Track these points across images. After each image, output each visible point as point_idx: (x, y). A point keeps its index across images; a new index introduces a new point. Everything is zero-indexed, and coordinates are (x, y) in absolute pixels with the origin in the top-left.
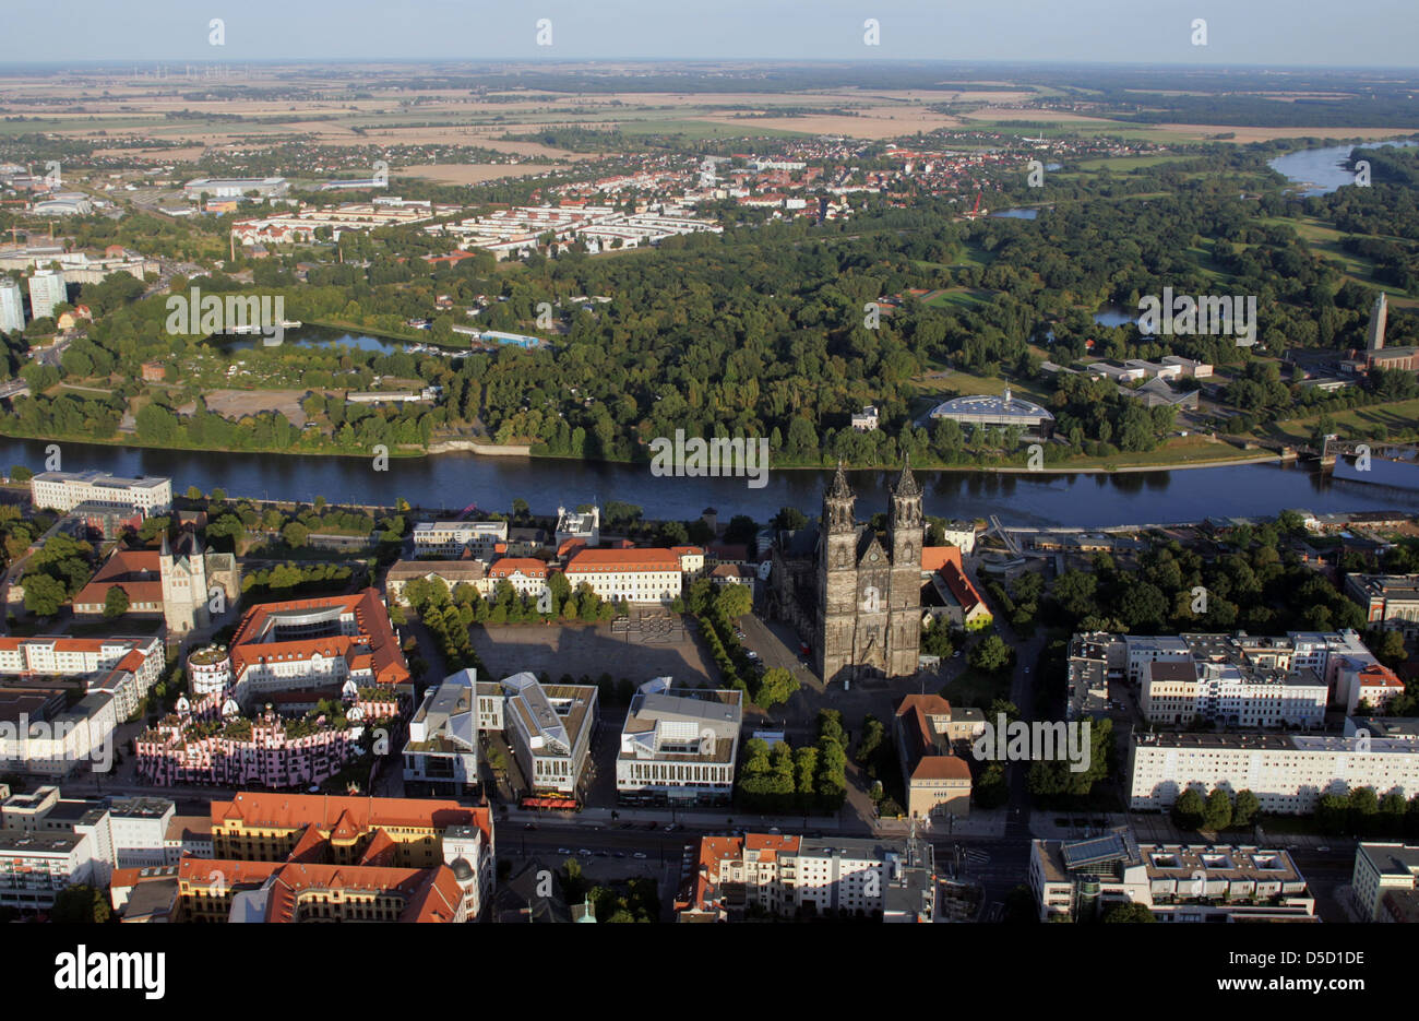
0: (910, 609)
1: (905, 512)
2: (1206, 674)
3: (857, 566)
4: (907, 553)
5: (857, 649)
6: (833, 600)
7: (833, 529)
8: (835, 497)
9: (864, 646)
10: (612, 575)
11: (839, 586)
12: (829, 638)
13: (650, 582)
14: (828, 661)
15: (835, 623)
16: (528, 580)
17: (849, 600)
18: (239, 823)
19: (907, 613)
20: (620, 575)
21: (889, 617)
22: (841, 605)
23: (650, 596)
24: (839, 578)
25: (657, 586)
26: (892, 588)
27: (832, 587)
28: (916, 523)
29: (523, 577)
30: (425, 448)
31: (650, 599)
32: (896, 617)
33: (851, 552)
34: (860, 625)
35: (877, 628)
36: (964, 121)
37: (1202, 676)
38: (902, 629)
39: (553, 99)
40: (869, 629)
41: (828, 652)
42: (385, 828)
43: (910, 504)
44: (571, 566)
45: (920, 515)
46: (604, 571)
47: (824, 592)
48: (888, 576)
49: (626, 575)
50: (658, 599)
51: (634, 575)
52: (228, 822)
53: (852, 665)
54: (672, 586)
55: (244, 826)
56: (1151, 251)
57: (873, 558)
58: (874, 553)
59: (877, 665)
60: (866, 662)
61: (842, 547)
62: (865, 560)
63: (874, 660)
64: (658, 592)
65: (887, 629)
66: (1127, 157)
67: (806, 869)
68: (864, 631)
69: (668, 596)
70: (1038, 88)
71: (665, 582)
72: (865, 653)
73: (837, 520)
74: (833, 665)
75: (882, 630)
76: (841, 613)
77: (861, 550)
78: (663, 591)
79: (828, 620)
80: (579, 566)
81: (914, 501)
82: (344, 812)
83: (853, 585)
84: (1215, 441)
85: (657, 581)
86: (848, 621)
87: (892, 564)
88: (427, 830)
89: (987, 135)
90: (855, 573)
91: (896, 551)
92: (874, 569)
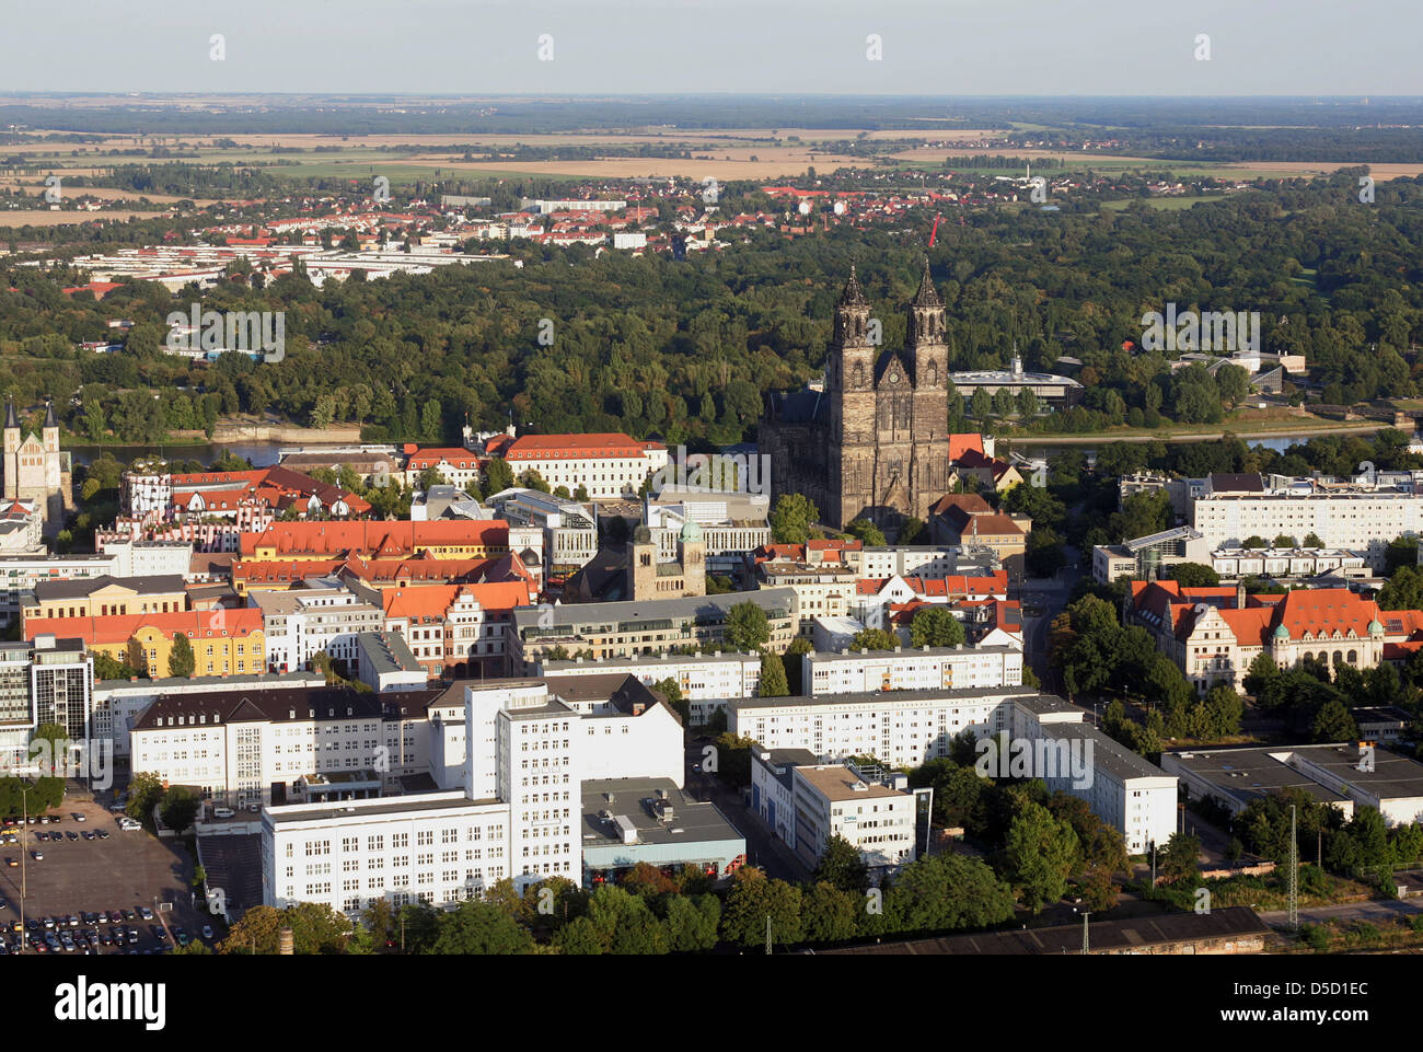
0: (936, 441)
1: (927, 325)
2: (1272, 484)
3: (875, 387)
4: (931, 374)
5: (878, 487)
6: (850, 427)
7: (847, 343)
8: (848, 304)
9: (886, 485)
10: (562, 463)
11: (858, 411)
12: (846, 474)
13: (608, 471)
14: (846, 502)
15: (855, 455)
16: (456, 472)
17: (867, 428)
18: (272, 552)
19: (933, 447)
20: (571, 462)
21: (913, 451)
22: (858, 434)
23: (608, 491)
24: (856, 401)
25: (617, 477)
26: (915, 415)
27: (848, 412)
28: (940, 339)
29: (451, 469)
30: (208, 434)
31: (608, 495)
32: (921, 452)
33: (869, 369)
34: (881, 459)
35: (899, 464)
36: (885, 162)
37: (1268, 486)
38: (929, 467)
39: (100, 140)
40: (892, 465)
41: (846, 491)
42: (431, 549)
43: (932, 317)
44: (511, 453)
45: (945, 330)
46: (552, 458)
47: (839, 418)
48: (911, 400)
49: (580, 462)
50: (618, 495)
51: (589, 462)
52: (260, 551)
53: (873, 506)
54: (635, 477)
55: (277, 554)
56: (1219, 270)
57: (894, 378)
58: (894, 375)
59: (900, 509)
60: (888, 504)
61: (859, 364)
62: (883, 381)
63: (896, 501)
64: (618, 484)
65: (911, 465)
66: (1180, 195)
67: (871, 566)
68: (885, 465)
69: (631, 489)
70: (1015, 125)
71: (626, 471)
72: (886, 495)
73: (853, 332)
74: (851, 507)
75: (906, 466)
76: (859, 444)
77: (880, 367)
78: (624, 483)
79: (845, 451)
80: (521, 453)
81: (936, 312)
82: (386, 537)
83: (872, 410)
84: (1304, 414)
85: (617, 471)
86: (866, 454)
87: (914, 386)
88: (476, 548)
89: (934, 176)
90: (874, 395)
91: (918, 371)
92: (894, 391)
